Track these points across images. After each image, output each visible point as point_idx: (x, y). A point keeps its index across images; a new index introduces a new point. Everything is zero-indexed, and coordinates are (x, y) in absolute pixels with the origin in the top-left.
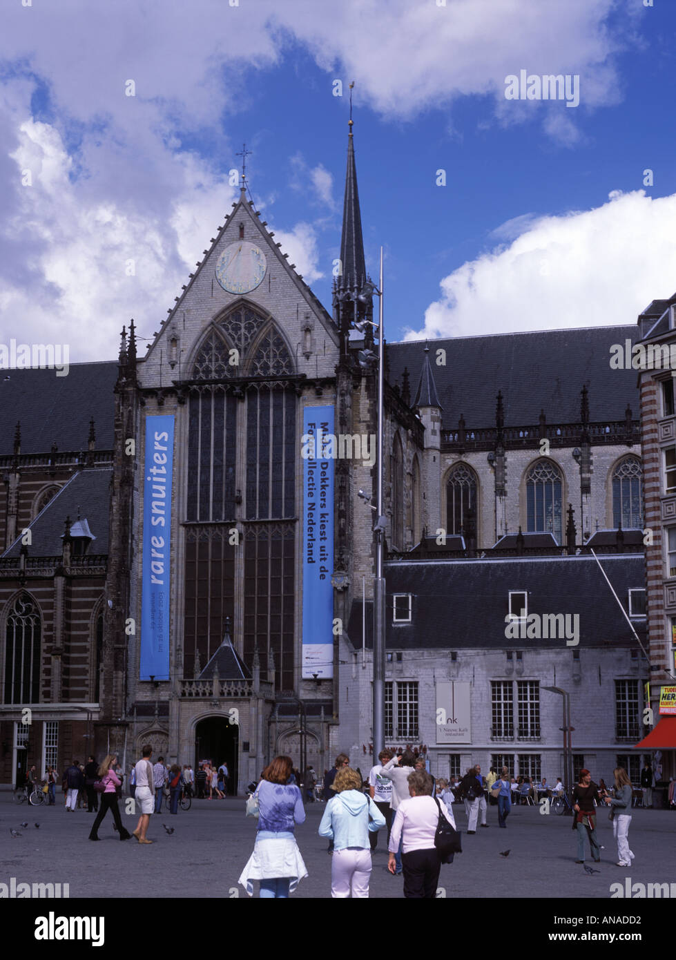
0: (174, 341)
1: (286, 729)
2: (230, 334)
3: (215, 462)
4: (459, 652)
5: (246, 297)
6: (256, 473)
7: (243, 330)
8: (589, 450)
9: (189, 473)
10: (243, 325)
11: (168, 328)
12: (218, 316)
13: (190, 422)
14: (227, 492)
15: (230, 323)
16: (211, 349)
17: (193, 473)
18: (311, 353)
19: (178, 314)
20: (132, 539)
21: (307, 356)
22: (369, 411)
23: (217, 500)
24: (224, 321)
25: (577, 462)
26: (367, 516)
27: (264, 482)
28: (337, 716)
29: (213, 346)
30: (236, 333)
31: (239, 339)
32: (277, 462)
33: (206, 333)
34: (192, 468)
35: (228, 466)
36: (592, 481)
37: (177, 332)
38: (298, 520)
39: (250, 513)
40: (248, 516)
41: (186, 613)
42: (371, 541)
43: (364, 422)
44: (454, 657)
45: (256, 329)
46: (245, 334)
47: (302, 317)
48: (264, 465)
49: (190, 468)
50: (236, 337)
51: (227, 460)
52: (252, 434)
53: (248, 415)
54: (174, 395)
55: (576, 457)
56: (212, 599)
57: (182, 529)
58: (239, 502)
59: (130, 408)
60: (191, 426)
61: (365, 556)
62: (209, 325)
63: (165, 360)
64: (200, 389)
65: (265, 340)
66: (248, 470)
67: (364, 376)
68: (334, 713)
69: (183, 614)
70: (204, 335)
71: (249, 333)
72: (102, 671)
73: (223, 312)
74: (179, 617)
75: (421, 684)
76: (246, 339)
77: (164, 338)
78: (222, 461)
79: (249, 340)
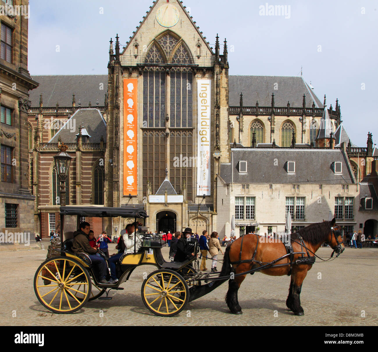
0: (136, 46)
1: (193, 216)
2: (162, 45)
3: (155, 101)
4: (273, 185)
5: (170, 29)
6: (175, 108)
7: (168, 44)
8: (274, 117)
9: (144, 106)
10: (168, 42)
11: (134, 40)
12: (157, 37)
13: (144, 83)
14: (161, 115)
15: (162, 40)
16: (153, 51)
17: (145, 106)
18: (201, 56)
19: (138, 34)
20: (120, 133)
21: (199, 57)
22: (226, 83)
23: (157, 118)
24: (159, 39)
25: (270, 121)
26: (225, 128)
27: (179, 112)
28: (216, 211)
29: (154, 50)
30: (165, 45)
31: (166, 48)
32: (184, 103)
33: (151, 43)
34: (145, 104)
35: (162, 104)
36: (275, 128)
37: (138, 42)
38: (195, 129)
39: (172, 125)
40: (171, 126)
41: (143, 167)
42: (227, 139)
43: (224, 88)
44: (271, 187)
45: (174, 44)
46: (169, 46)
47: (196, 40)
48: (178, 104)
49: (144, 104)
50: (165, 47)
51: (161, 101)
52: (172, 90)
53: (171, 82)
54: (137, 70)
55: (269, 119)
56: (155, 161)
57: (141, 131)
58: (167, 120)
59: (117, 74)
60: (144, 85)
61: (224, 145)
62: (153, 40)
63: (132, 54)
64: (148, 69)
65: (179, 49)
66: (171, 106)
67: (224, 68)
68: (215, 209)
69: (142, 167)
70: (150, 45)
71: (171, 46)
72: (105, 191)
73: (159, 35)
74: (140, 168)
75: (257, 198)
76: (170, 48)
77: (131, 45)
78: (159, 101)
79: (171, 49)
